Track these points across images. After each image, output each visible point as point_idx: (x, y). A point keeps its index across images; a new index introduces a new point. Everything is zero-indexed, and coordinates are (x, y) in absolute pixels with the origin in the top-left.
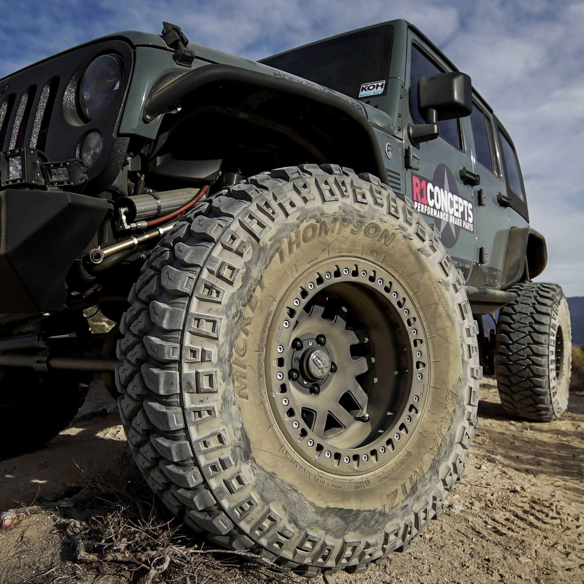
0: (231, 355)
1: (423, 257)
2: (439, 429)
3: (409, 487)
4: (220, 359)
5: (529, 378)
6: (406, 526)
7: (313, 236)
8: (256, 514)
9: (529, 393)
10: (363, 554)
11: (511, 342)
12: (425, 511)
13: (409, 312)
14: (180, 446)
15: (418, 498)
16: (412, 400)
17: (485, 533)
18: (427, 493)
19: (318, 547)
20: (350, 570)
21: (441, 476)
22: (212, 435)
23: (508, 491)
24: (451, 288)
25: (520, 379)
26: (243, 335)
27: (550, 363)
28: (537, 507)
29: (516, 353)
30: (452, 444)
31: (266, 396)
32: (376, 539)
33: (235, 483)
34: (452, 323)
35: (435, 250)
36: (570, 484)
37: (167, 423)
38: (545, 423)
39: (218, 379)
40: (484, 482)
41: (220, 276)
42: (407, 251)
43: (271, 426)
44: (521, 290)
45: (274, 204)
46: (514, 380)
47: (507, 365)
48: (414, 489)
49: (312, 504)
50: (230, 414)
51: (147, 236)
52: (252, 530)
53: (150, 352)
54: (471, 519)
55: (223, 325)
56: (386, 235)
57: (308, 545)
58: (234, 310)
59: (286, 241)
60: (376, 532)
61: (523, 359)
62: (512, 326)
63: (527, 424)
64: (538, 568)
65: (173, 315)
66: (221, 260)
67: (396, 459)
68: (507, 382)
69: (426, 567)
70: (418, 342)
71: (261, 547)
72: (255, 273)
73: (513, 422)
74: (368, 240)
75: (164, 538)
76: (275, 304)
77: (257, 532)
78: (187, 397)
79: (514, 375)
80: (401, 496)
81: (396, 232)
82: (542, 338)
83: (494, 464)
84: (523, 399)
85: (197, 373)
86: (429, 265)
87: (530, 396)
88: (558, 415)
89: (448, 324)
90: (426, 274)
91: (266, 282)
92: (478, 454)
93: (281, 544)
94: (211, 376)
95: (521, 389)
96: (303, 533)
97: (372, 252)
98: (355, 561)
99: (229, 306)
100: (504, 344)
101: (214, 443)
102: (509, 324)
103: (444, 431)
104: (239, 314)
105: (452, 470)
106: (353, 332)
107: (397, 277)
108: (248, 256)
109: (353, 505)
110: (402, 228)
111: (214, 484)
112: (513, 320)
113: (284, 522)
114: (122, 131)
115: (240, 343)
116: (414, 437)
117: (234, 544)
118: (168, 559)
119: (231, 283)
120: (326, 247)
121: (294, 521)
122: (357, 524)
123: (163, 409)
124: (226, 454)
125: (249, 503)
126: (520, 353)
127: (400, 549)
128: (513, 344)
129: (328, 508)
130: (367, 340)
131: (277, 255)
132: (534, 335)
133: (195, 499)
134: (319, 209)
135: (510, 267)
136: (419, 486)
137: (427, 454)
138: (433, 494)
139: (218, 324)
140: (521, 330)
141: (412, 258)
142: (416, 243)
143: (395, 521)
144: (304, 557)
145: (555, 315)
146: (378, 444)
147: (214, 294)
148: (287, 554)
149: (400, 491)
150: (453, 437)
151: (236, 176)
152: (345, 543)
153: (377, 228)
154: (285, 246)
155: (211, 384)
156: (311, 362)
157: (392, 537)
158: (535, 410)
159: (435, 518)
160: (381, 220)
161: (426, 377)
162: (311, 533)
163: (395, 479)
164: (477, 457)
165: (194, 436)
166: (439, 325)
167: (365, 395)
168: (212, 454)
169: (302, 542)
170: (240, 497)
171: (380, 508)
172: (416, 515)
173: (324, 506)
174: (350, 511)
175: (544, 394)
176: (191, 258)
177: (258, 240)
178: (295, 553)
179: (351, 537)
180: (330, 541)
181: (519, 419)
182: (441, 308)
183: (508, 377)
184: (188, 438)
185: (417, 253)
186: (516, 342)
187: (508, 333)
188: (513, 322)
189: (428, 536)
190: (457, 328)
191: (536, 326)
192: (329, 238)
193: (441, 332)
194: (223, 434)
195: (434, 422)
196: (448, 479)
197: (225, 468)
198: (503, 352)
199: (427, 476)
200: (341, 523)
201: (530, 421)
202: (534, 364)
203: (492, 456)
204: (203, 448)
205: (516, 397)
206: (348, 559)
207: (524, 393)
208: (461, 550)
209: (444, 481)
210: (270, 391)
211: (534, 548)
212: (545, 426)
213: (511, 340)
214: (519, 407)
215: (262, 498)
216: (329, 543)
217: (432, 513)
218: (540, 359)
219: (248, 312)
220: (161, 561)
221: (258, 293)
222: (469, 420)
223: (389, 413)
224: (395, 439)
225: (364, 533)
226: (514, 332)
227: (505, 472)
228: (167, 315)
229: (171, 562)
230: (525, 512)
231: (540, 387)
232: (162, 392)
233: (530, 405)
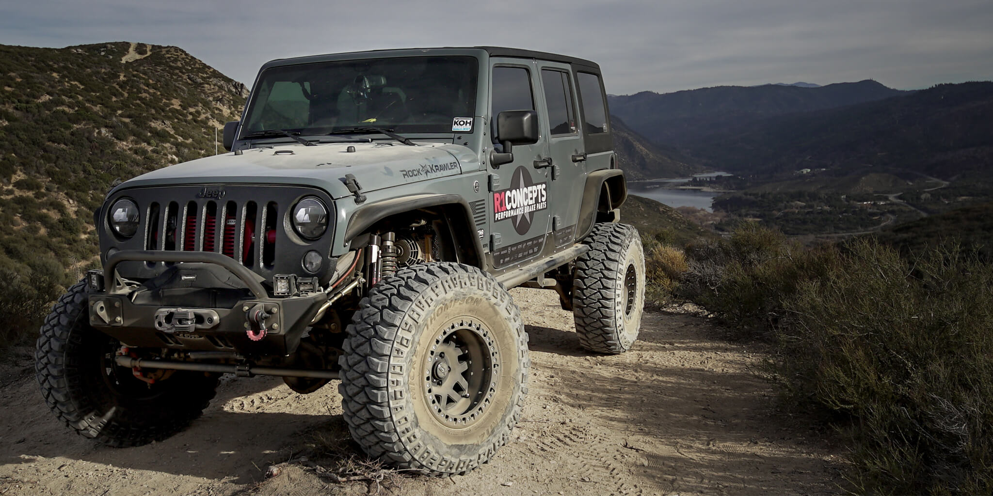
0: (408, 381)
1: (496, 307)
2: (506, 399)
3: (490, 430)
4: (404, 383)
5: (599, 319)
6: (489, 450)
7: (441, 312)
8: (421, 451)
9: (599, 332)
10: (468, 465)
11: (585, 287)
12: (499, 442)
13: (489, 338)
14: (388, 424)
15: (495, 436)
16: (492, 385)
17: (535, 451)
18: (499, 432)
19: (448, 463)
20: (462, 474)
21: (507, 423)
22: (402, 418)
23: (559, 424)
24: (513, 320)
25: (593, 321)
26: (413, 370)
27: (616, 305)
28: (574, 432)
29: (588, 297)
30: (512, 405)
31: (423, 396)
32: (474, 457)
33: (412, 438)
34: (513, 340)
35: (503, 302)
36: (604, 414)
37: (383, 415)
38: (615, 356)
39: (404, 393)
40: (545, 418)
41: (401, 344)
42: (488, 306)
43: (426, 410)
44: (596, 234)
45: (423, 301)
46: (587, 321)
47: (582, 308)
48: (493, 432)
49: (445, 444)
50: (409, 407)
51: (336, 298)
52: (419, 458)
53: (371, 383)
54: (529, 444)
55: (404, 368)
56: (477, 301)
57: (444, 463)
58: (409, 360)
59: (429, 319)
60: (474, 454)
61: (594, 303)
62: (587, 272)
63: (600, 358)
64: (559, 465)
65: (382, 366)
66: (401, 336)
67: (484, 417)
68: (581, 323)
69: (500, 470)
70: (495, 354)
71: (423, 466)
72: (416, 340)
73: (588, 357)
74: (468, 306)
75: (377, 467)
76: (425, 350)
77: (422, 459)
78: (391, 402)
79: (588, 316)
80: (486, 436)
81: (482, 298)
82: (610, 284)
83: (557, 404)
84: (596, 337)
85: (395, 391)
86: (500, 311)
87: (601, 334)
88: (627, 348)
89: (511, 341)
90: (498, 317)
91: (421, 342)
92: (548, 395)
93: (431, 463)
94: (401, 392)
95: (593, 329)
96: (441, 458)
97: (470, 311)
98: (464, 469)
99: (407, 358)
100: (579, 288)
101: (403, 421)
102: (584, 270)
103: (509, 400)
104: (411, 360)
105: (513, 420)
106: (459, 349)
107: (483, 320)
108: (413, 332)
109: (463, 443)
110: (485, 294)
111: (403, 439)
112: (588, 266)
113: (433, 453)
114: (333, 255)
115: (411, 374)
116: (493, 405)
117: (411, 466)
118: (382, 475)
119: (407, 347)
120: (447, 315)
121: (438, 452)
122: (466, 451)
123: (380, 409)
124: (408, 425)
125: (419, 446)
126: (592, 297)
127: (486, 462)
128: (586, 289)
129: (452, 445)
130: (467, 351)
131: (426, 327)
132: (604, 280)
133: (395, 447)
134: (444, 298)
135: (584, 220)
136: (495, 430)
137: (499, 413)
138: (502, 433)
139: (403, 368)
140: (593, 276)
141: (491, 309)
142: (493, 300)
143: (483, 448)
144: (442, 469)
145: (623, 260)
146: (475, 411)
147: (400, 354)
148: (434, 468)
149: (486, 433)
150: (513, 402)
151: (376, 236)
152: (460, 460)
153: (472, 299)
154: (429, 322)
155: (401, 395)
156: (438, 370)
157: (482, 456)
158: (605, 346)
159: (504, 445)
160: (475, 294)
161: (499, 372)
162: (445, 457)
163: (484, 427)
164: (546, 399)
165: (395, 419)
166: (506, 342)
167: (466, 382)
168: (402, 426)
169: (441, 462)
170: (414, 444)
171: (476, 442)
172: (494, 444)
173: (450, 444)
174: (462, 445)
175: (612, 332)
176: (388, 336)
177: (417, 323)
178: (438, 467)
179: (463, 458)
180: (454, 460)
181: (593, 353)
182: (507, 333)
183: (582, 318)
184: (392, 420)
185: (493, 306)
186: (589, 287)
187: (582, 279)
188: (588, 259)
189: (502, 456)
190: (516, 342)
191: (606, 272)
192: (449, 311)
193: (507, 346)
194: (407, 418)
195: (503, 395)
196: (510, 425)
197: (408, 432)
198: (579, 296)
199: (500, 424)
200: (458, 451)
201: (603, 354)
202: (604, 307)
203: (558, 396)
204: (399, 424)
205: (590, 336)
206: (461, 468)
207: (595, 332)
208: (520, 461)
209: (508, 425)
210: (424, 393)
211: (560, 455)
212: (614, 359)
213: (585, 285)
214: (593, 344)
215: (424, 444)
216: (453, 461)
217: (502, 443)
218: (607, 302)
219: (414, 358)
220: (380, 476)
221: (418, 348)
222: (522, 391)
223: (480, 393)
224: (483, 407)
225: (469, 455)
226: (588, 278)
227: (562, 410)
228: (380, 366)
229: (384, 476)
230: (565, 436)
231: (608, 326)
232: (379, 401)
233: (602, 342)
